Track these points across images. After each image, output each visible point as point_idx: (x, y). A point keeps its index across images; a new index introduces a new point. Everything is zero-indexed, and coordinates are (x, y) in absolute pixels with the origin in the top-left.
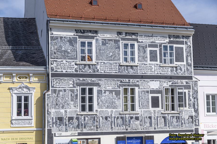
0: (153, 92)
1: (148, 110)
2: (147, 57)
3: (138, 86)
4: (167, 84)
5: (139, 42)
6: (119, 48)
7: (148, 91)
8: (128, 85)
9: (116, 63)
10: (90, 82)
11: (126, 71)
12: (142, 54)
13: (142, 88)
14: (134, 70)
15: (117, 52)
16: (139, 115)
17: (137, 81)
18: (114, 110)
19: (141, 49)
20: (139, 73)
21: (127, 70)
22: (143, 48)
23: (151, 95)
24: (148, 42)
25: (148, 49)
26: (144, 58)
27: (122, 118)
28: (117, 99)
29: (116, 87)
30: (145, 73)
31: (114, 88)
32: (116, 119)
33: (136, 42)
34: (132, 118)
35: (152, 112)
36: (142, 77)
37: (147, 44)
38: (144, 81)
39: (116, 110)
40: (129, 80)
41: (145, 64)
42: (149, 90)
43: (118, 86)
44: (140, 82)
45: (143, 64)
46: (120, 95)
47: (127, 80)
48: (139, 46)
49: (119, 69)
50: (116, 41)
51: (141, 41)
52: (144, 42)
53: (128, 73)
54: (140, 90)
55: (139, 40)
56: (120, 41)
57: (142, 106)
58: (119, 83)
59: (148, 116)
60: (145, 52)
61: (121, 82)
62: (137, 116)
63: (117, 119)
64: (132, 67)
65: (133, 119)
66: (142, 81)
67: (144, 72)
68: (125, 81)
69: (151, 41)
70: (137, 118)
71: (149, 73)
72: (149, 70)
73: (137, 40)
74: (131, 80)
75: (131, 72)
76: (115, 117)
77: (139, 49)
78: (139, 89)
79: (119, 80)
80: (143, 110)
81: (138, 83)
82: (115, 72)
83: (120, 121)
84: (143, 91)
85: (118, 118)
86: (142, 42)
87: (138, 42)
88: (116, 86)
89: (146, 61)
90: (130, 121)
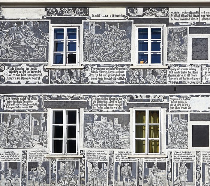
0: (196, 116)
2: (186, 52)
3: (166, 106)
5: (172, 24)
6: (129, 37)
7: (187, 116)
8: (146, 106)
9: (123, 65)
10: (70, 100)
11: (142, 79)
13: (174, 110)
14: (159, 77)
16: (165, 161)
17: (164, 98)
18: (116, 151)
19: (175, 37)
20: (169, 82)
22: (178, 36)
23: (191, 124)
24: (189, 23)
25: (190, 37)
27: (131, 165)
28: (121, 130)
29: (122, 109)
30: (181, 82)
31: (118, 111)
32: (119, 167)
33: (165, 25)
34: (151, 165)
35: (194, 154)
36: (174, 89)
37: (188, 27)
38: (179, 96)
39: (120, 150)
40: (148, 96)
41: (181, 65)
42: (188, 114)
43: (124, 107)
44: (171, 99)
45: (176, 65)
46: (128, 124)
47: (144, 96)
48: (170, 32)
49: (128, 76)
51: (174, 22)
52: (180, 24)
53: (146, 83)
54: (169, 114)
55: (170, 21)
56: (132, 23)
57: (172, 143)
58: (127, 102)
60: (183, 42)
61: (132, 99)
62: (161, 161)
63: (121, 167)
64: (154, 72)
65: (153, 168)
66: (174, 97)
67: (178, 81)
68: (139, 98)
69: (196, 21)
70: (162, 166)
71: (189, 82)
72: (190, 77)
73: (165, 21)
74: (152, 95)
75: (153, 81)
76: (117, 164)
78: (168, 111)
79: (128, 96)
80: (173, 151)
81: (165, 101)
84: (175, 116)
85: (123, 164)
86: (177, 24)
87: (168, 24)
88: (122, 106)
90: (146, 172)
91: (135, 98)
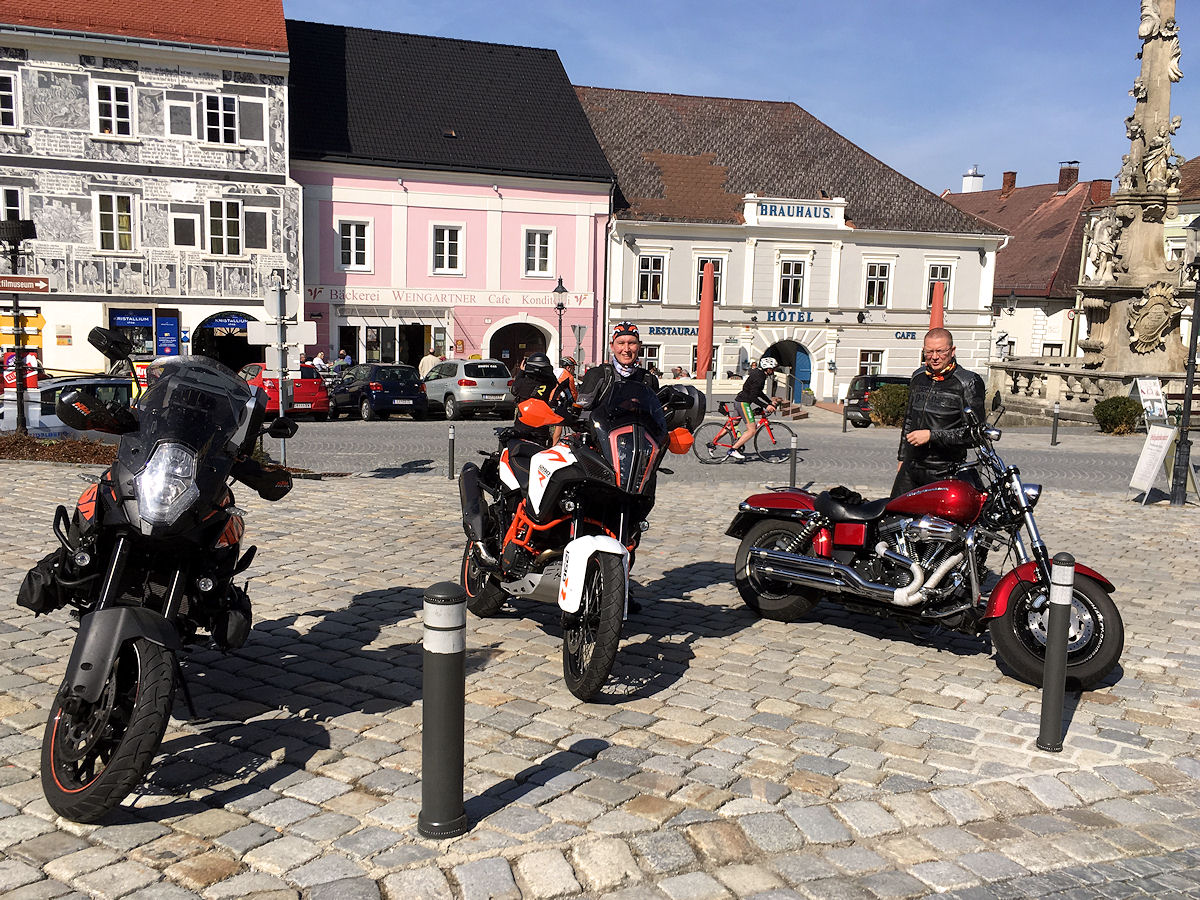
0: (176, 208)
1: (164, 249)
2: (162, 123)
3: (139, 191)
4: (215, 191)
5: (142, 84)
6: (85, 95)
7: (166, 206)
8: (113, 189)
9: (79, 134)
11: (106, 154)
12: (148, 115)
13: (150, 197)
14: (128, 154)
15: (80, 105)
16: (140, 261)
17: (137, 181)
18: (75, 246)
19: (147, 102)
20: (143, 160)
21: (108, 153)
22: (152, 100)
23: (172, 216)
24: (164, 85)
25: (167, 104)
26: (156, 125)
27: (95, 264)
28: (81, 219)
29: (81, 192)
30: (157, 162)
31: (76, 194)
32: (80, 266)
33: (133, 84)
34: (122, 266)
35: (178, 254)
36: (149, 171)
37: (164, 90)
38: (156, 180)
39: (81, 245)
40: (115, 178)
41: (156, 140)
42: (169, 203)
43: (84, 190)
44: (145, 183)
45: (151, 139)
46: (90, 212)
47: (109, 176)
48: (141, 94)
49: (87, 148)
50: (79, 80)
51: (145, 81)
52: (154, 85)
53: (112, 160)
54: (144, 202)
55: (141, 80)
56: (90, 78)
57: (150, 239)
58: (88, 183)
59: (165, 265)
60: (158, 109)
61: (93, 179)
62: (135, 261)
63: (83, 266)
64: (121, 145)
65: (125, 269)
66: (150, 181)
67: (154, 160)
68: (103, 178)
69: (174, 83)
70: (136, 268)
71: (168, 163)
72: (169, 156)
73: (135, 79)
74: (120, 177)
75: (121, 158)
76: (77, 262)
77: (140, 102)
78: (141, 198)
79: (89, 175)
80: (151, 249)
81: (138, 186)
82: (77, 154)
83: (91, 271)
84: (151, 205)
85: (86, 263)
86: (149, 85)
87: (138, 83)
88: (81, 188)
89: (162, 133)
90: (116, 273)
91: (98, 179)
